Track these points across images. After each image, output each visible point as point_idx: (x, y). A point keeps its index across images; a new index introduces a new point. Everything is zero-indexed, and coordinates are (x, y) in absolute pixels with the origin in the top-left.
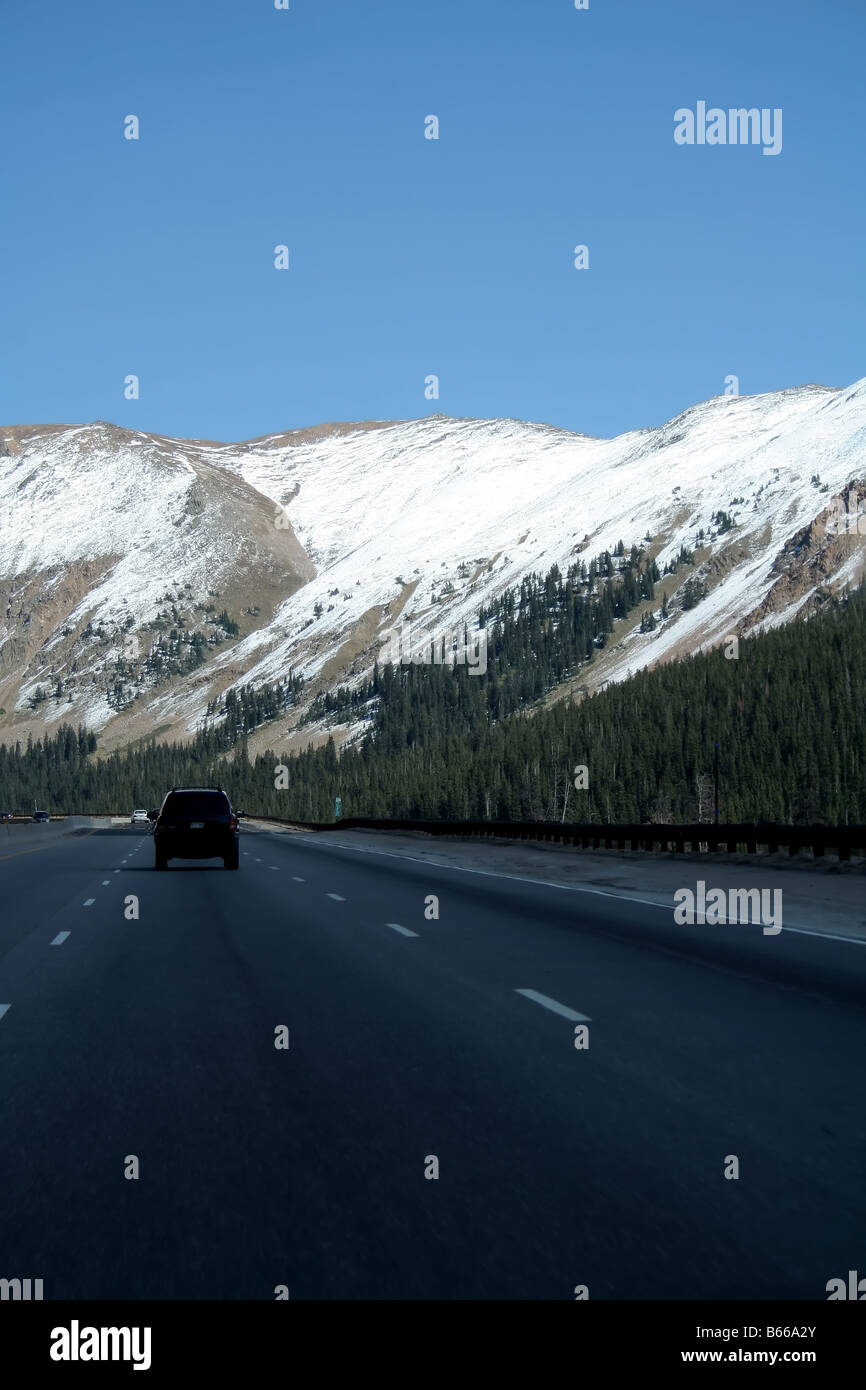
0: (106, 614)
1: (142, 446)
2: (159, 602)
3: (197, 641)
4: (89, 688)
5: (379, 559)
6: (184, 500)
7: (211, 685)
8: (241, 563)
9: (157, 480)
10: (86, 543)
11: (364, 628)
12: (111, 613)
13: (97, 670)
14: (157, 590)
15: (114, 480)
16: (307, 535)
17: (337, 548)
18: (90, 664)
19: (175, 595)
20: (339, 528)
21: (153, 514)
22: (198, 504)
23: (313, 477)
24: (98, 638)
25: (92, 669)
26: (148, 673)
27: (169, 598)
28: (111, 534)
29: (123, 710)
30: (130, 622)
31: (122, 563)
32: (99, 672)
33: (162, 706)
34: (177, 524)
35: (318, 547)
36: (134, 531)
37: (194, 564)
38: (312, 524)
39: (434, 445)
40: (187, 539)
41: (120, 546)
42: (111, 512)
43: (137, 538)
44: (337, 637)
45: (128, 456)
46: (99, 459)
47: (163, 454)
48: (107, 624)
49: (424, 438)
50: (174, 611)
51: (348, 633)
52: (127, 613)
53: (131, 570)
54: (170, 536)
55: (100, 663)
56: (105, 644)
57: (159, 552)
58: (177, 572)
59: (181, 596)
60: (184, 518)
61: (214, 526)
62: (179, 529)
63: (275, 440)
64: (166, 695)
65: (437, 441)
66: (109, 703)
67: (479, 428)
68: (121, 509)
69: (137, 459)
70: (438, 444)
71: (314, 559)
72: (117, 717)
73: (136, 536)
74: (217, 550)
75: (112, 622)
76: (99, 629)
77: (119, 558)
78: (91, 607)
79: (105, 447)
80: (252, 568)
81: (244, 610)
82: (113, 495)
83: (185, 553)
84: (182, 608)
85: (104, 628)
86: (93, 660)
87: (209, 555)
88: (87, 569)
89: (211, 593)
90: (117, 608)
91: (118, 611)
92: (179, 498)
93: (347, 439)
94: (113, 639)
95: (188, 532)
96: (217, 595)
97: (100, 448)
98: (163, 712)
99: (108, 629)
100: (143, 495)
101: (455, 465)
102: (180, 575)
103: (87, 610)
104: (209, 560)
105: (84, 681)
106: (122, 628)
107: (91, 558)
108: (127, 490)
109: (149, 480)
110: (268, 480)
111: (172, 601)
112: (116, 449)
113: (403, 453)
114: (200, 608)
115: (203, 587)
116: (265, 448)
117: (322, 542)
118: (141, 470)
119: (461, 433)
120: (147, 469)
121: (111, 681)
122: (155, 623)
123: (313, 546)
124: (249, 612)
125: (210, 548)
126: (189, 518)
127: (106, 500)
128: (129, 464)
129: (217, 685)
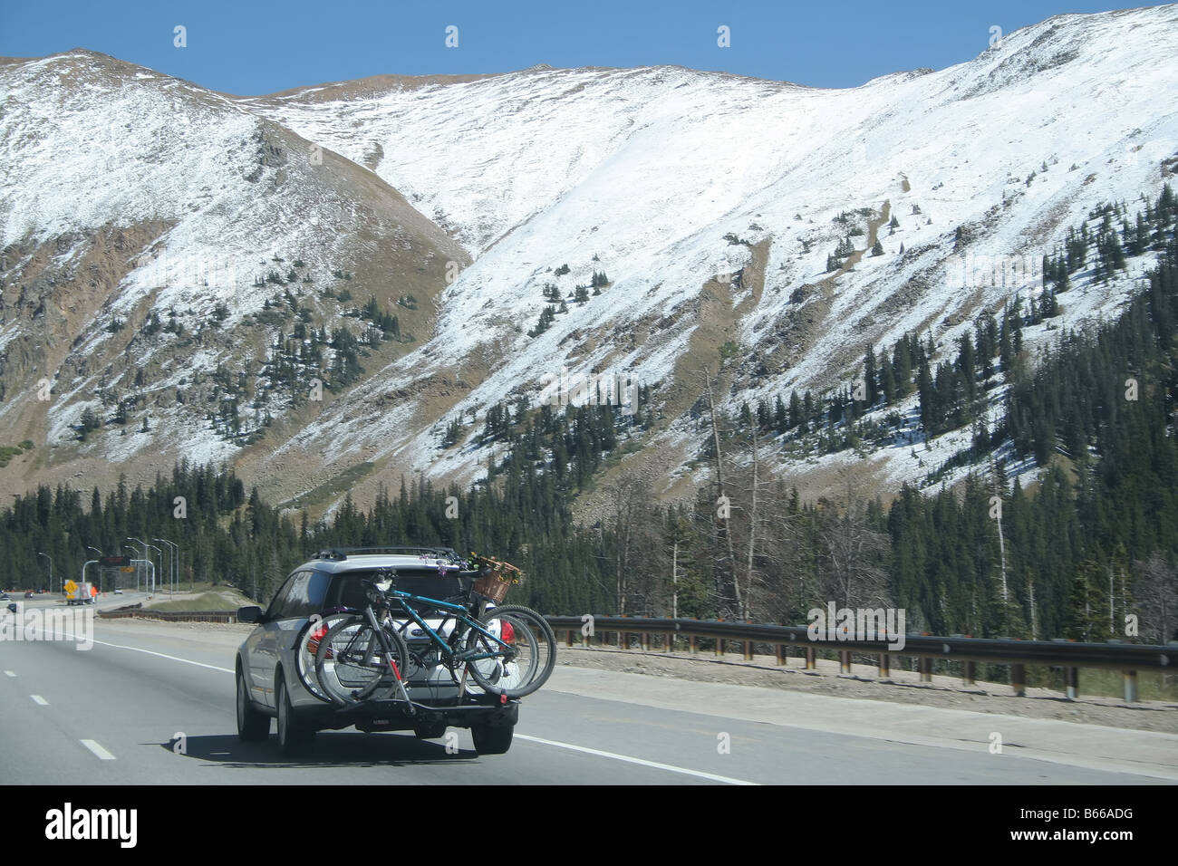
0: (175, 302)
1: (154, 79)
2: (260, 285)
3: (342, 341)
4: (173, 411)
5: (595, 229)
6: (253, 147)
7: (414, 404)
8: (365, 235)
9: (198, 122)
10: (111, 203)
11: (710, 308)
12: (184, 300)
13: (182, 382)
14: (253, 267)
15: (128, 121)
16: (432, 205)
17: (488, 221)
18: (167, 373)
19: (284, 276)
20: (480, 197)
21: (205, 165)
22: (278, 152)
23: (397, 136)
24: (173, 335)
25: (170, 382)
26: (271, 387)
27: (274, 279)
28: (148, 190)
29: (248, 443)
30: (221, 313)
31: (175, 232)
32: (186, 387)
33: (327, 436)
34: (252, 178)
35: (459, 221)
36: (184, 188)
37: (295, 233)
38: (434, 192)
39: (570, 98)
40: (273, 198)
41: (167, 207)
42: (137, 162)
43: (192, 195)
44: (666, 323)
45: (139, 92)
46: (94, 95)
47: (194, 90)
48: (182, 315)
49: (547, 90)
50: (289, 296)
51: (687, 316)
52: (212, 300)
53: (198, 240)
54: (246, 194)
55: (186, 373)
56: (186, 345)
57: (235, 215)
58: (274, 244)
59: (292, 277)
60: (260, 171)
61: (309, 183)
62: (257, 186)
63: (315, 93)
64: (328, 419)
65: (573, 91)
66: (219, 433)
67: (628, 77)
68: (151, 158)
69: (157, 95)
70: (576, 95)
71: (457, 236)
72: (242, 454)
73: (188, 194)
74: (323, 216)
75: (190, 312)
76: (172, 322)
77: (172, 223)
78: (147, 292)
79: (98, 80)
80: (381, 243)
81: (394, 300)
82: (133, 139)
83: (278, 218)
84: (300, 294)
85: (179, 320)
86: (171, 370)
87: (314, 221)
88: (121, 239)
89: (338, 274)
90: (193, 292)
91: (196, 297)
92: (244, 144)
93: (420, 93)
94: (199, 338)
95: (272, 190)
96: (348, 277)
97: (92, 82)
98: (335, 445)
99: (188, 323)
100: (182, 141)
101: (624, 117)
102: (282, 247)
103: (140, 296)
104: (317, 228)
105: (161, 399)
106: (210, 322)
107: (123, 222)
108: (155, 134)
109: (186, 121)
110: (332, 137)
111: (280, 283)
112: (118, 83)
113: (530, 106)
114: (327, 294)
115: (321, 266)
116: (305, 100)
117: (461, 213)
118: (168, 108)
119: (606, 83)
120: (177, 106)
121: (211, 399)
122: (265, 315)
123: (449, 219)
124: (402, 303)
125: (313, 212)
126: (268, 172)
127: (123, 147)
128: (145, 100)
129: (424, 402)
